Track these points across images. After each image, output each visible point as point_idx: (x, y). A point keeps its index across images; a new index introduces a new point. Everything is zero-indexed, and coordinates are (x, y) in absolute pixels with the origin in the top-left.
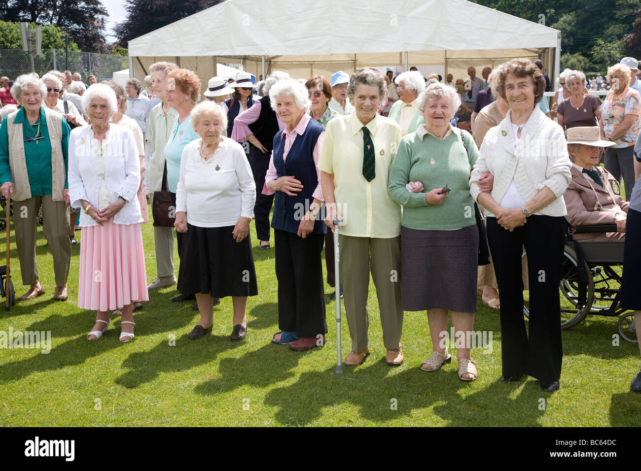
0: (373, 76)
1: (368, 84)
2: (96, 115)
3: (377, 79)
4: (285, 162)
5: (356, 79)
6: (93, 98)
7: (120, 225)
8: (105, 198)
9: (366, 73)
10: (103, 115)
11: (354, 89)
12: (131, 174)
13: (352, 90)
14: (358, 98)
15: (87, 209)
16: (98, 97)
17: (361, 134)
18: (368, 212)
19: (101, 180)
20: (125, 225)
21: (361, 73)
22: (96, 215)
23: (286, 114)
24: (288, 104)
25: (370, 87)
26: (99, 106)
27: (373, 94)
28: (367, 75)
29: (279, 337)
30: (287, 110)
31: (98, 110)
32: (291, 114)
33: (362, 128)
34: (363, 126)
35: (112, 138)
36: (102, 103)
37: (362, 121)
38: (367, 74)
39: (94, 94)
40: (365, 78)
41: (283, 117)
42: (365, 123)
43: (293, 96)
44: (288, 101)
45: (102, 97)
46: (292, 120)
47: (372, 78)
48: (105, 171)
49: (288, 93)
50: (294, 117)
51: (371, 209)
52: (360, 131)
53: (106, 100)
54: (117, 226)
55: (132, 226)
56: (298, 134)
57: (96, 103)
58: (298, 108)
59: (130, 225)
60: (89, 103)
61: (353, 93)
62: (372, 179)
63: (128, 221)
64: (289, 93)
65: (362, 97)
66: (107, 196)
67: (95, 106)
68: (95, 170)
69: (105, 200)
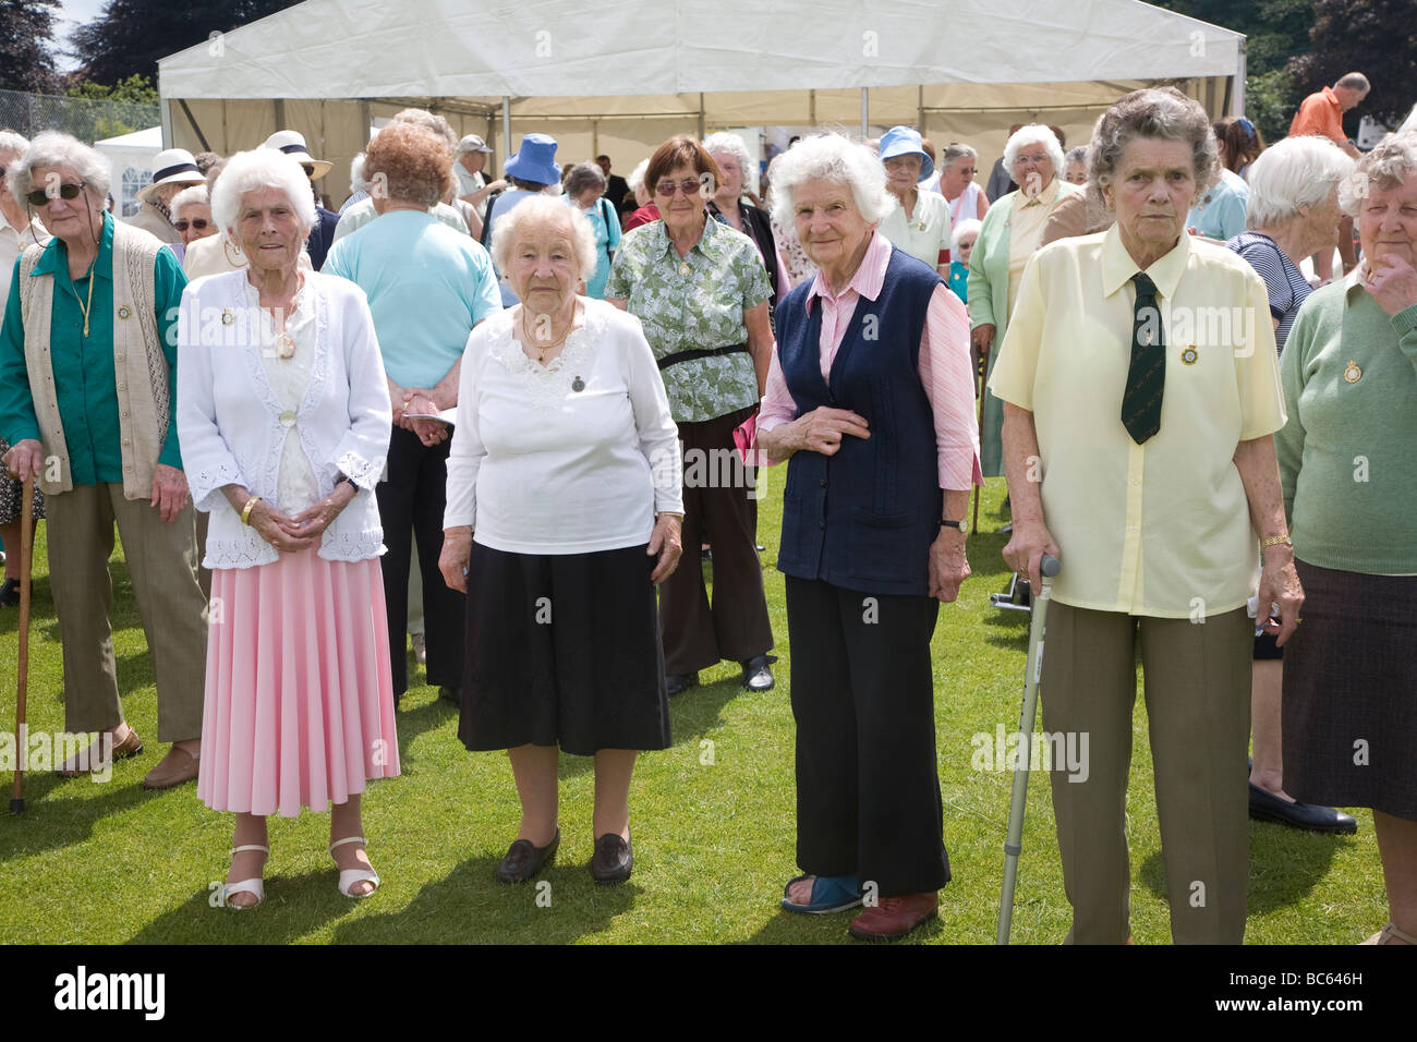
0: (1173, 109)
1: (1161, 135)
2: (264, 241)
3: (1188, 118)
4: (828, 382)
5: (1120, 124)
6: (246, 193)
7: (334, 563)
8: (299, 482)
9: (1153, 101)
10: (284, 235)
11: (1112, 153)
12: (366, 416)
13: (1108, 159)
14: (1129, 179)
15: (247, 509)
16: (258, 186)
17: (1129, 294)
18: (1128, 535)
19: (286, 430)
20: (347, 563)
21: (1135, 104)
22: (275, 527)
23: (828, 237)
24: (834, 207)
25: (1168, 144)
26: (266, 214)
27: (1174, 166)
28: (1154, 107)
29: (805, 892)
30: (832, 227)
31: (269, 225)
32: (842, 236)
33: (1135, 278)
34: (1137, 270)
35: (314, 308)
36: (273, 203)
37: (1134, 255)
38: (1154, 105)
39: (245, 181)
40: (1149, 117)
41: (816, 245)
42: (1147, 262)
43: (848, 186)
44: (833, 201)
45: (271, 184)
46: (843, 256)
47: (1171, 117)
48: (298, 408)
49: (834, 177)
50: (851, 245)
51: (1138, 526)
52: (1126, 284)
53: (282, 193)
54: (328, 567)
55: (366, 564)
56: (862, 298)
57: (258, 205)
58: (861, 219)
59: (362, 561)
60: (237, 209)
61: (1111, 169)
62: (1148, 436)
63: (356, 550)
64: (839, 177)
65: (1143, 177)
66: (306, 478)
67: (255, 215)
68: (270, 400)
69: (298, 490)
